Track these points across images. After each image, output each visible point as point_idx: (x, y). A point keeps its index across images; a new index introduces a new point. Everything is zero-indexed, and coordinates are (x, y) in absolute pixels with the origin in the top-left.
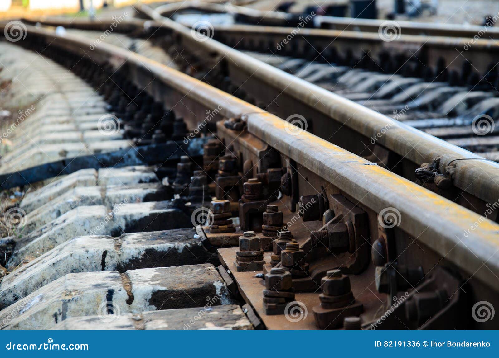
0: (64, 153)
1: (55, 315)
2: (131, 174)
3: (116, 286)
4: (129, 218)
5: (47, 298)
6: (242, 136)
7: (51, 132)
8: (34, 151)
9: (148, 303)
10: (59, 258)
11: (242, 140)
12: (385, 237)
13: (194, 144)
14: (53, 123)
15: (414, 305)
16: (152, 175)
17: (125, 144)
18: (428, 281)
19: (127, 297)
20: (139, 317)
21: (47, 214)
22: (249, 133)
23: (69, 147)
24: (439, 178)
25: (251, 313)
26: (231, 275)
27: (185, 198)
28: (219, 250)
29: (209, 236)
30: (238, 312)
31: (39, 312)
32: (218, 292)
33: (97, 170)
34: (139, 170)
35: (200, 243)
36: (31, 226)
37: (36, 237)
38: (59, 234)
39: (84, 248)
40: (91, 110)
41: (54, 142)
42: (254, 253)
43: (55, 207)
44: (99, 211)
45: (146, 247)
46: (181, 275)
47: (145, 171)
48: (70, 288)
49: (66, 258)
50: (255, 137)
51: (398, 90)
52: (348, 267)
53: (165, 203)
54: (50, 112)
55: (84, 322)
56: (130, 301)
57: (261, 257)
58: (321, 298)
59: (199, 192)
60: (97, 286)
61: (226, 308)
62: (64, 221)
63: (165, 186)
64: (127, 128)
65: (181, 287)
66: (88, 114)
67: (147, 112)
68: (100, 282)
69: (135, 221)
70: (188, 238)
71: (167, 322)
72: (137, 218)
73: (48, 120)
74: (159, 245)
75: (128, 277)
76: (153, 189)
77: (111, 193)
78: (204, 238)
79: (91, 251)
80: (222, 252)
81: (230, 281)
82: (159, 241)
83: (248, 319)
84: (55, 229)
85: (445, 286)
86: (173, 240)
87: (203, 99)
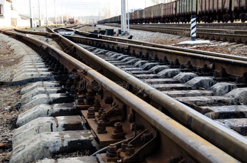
0: (32, 75)
1: (36, 130)
2: (52, 83)
3: (53, 122)
4: (54, 98)
5: (34, 125)
6: (85, 75)
7: (28, 68)
8: (24, 74)
9: (62, 127)
10: (35, 111)
11: (85, 77)
12: (132, 113)
13: (71, 76)
14: (28, 65)
15: (143, 137)
16: (58, 84)
17: (49, 73)
18: (147, 129)
19: (56, 125)
20: (61, 133)
21: (29, 95)
22: (88, 75)
23: (34, 73)
24: (145, 95)
25: (93, 133)
26: (86, 120)
27: (69, 93)
28: (82, 111)
29: (78, 106)
30: (89, 132)
31: (31, 129)
32: (82, 124)
33: (43, 81)
34: (55, 82)
35: (75, 108)
36: (25, 99)
37: (27, 103)
38: (34, 102)
39: (42, 108)
40: (38, 61)
41: (29, 71)
42: (92, 113)
43: (32, 93)
44: (45, 96)
45: (60, 109)
46: (72, 119)
47: (56, 83)
48: (40, 122)
49: (37, 111)
50: (90, 76)
51: (122, 58)
52: (120, 120)
53: (63, 94)
54: (26, 61)
55: (46, 134)
56: (57, 126)
57: (94, 114)
58: (114, 131)
59: (73, 91)
60: (48, 122)
61: (86, 131)
62: (35, 98)
63: (63, 88)
64: (49, 68)
65: (72, 123)
66: (37, 62)
67: (55, 63)
68: (48, 121)
69: (55, 99)
70: (72, 106)
71: (70, 135)
72: (56, 98)
73: (26, 64)
74: (64, 108)
75: (56, 119)
76: (59, 89)
77: (48, 90)
78: (76, 107)
79: (44, 109)
80: (83, 112)
81: (86, 122)
82: (64, 107)
83: (93, 135)
84: (33, 101)
85: (152, 132)
86: (68, 107)
87: (73, 62)
